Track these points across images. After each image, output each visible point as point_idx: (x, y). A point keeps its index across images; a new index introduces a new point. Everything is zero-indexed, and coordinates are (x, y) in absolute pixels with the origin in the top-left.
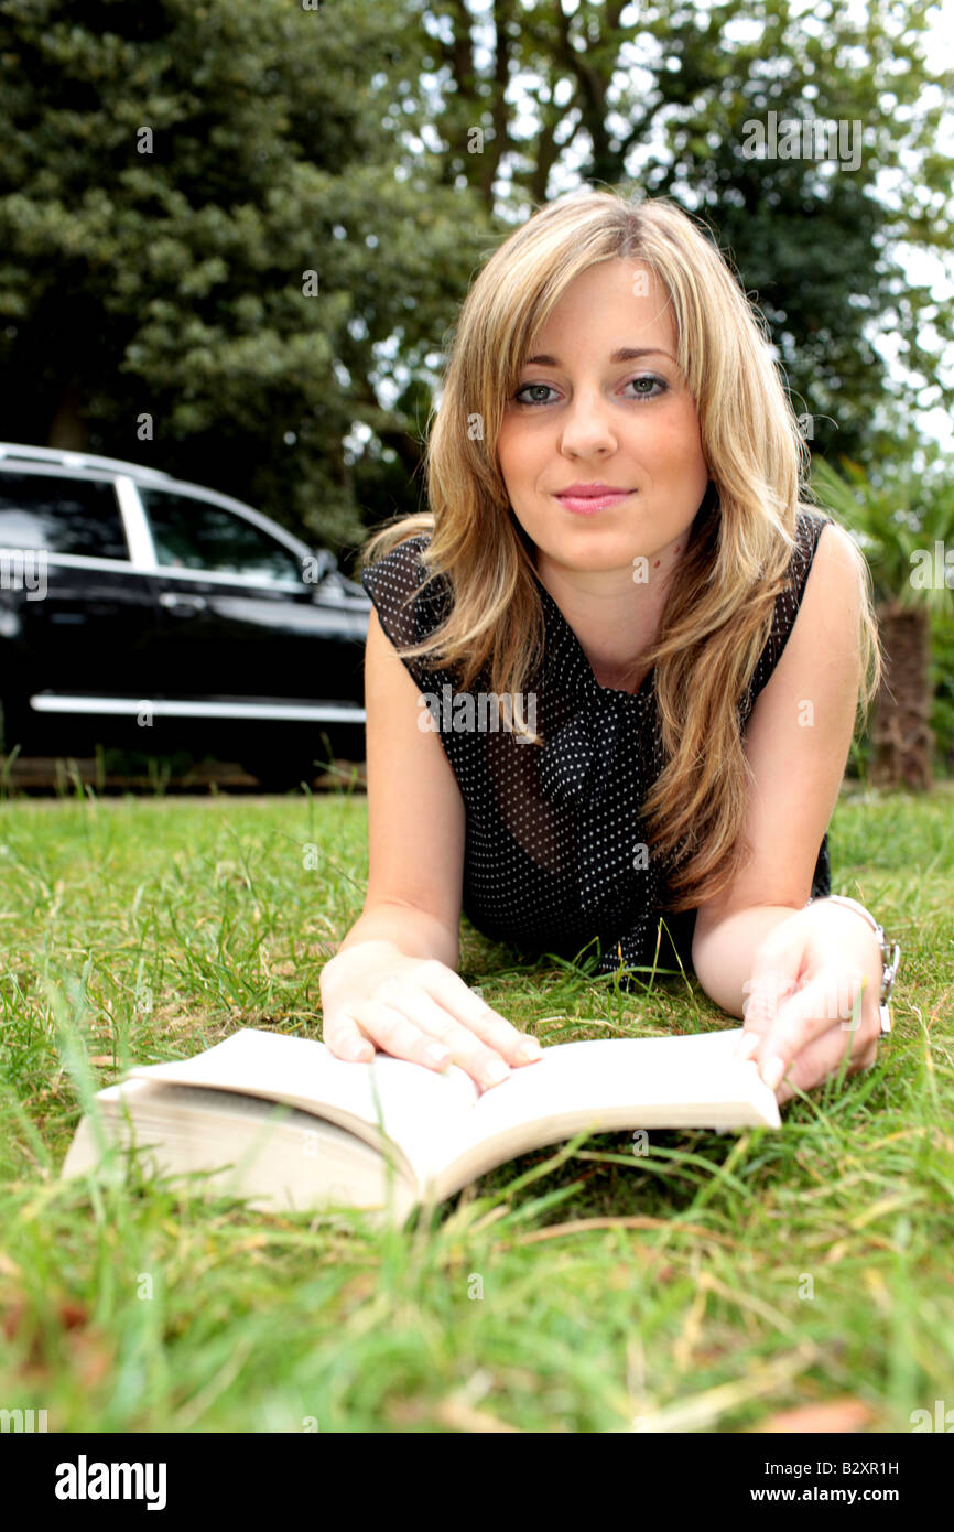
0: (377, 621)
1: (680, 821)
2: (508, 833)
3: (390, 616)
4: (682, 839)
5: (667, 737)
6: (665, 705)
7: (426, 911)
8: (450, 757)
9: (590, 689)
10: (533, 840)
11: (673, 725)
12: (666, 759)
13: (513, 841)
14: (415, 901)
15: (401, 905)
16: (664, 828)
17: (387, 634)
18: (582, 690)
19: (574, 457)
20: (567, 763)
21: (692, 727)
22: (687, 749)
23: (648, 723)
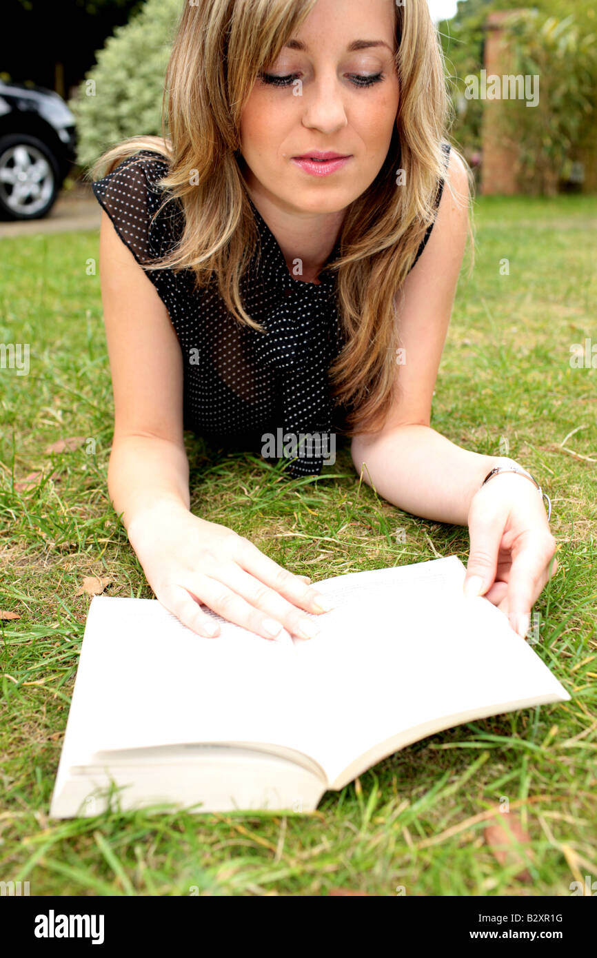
0: (114, 231)
1: (356, 380)
2: (220, 379)
3: (124, 226)
4: (357, 391)
5: (348, 324)
6: (345, 297)
7: (163, 438)
8: (177, 331)
9: (286, 282)
10: (238, 383)
11: (354, 315)
12: (347, 338)
13: (224, 384)
14: (156, 433)
15: (146, 437)
16: (345, 385)
17: (124, 242)
18: (280, 283)
19: (314, 129)
20: (280, 344)
21: (367, 319)
22: (363, 333)
23: (331, 309)
